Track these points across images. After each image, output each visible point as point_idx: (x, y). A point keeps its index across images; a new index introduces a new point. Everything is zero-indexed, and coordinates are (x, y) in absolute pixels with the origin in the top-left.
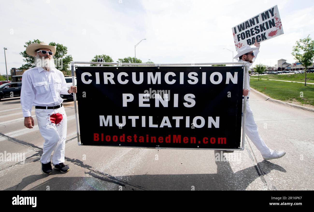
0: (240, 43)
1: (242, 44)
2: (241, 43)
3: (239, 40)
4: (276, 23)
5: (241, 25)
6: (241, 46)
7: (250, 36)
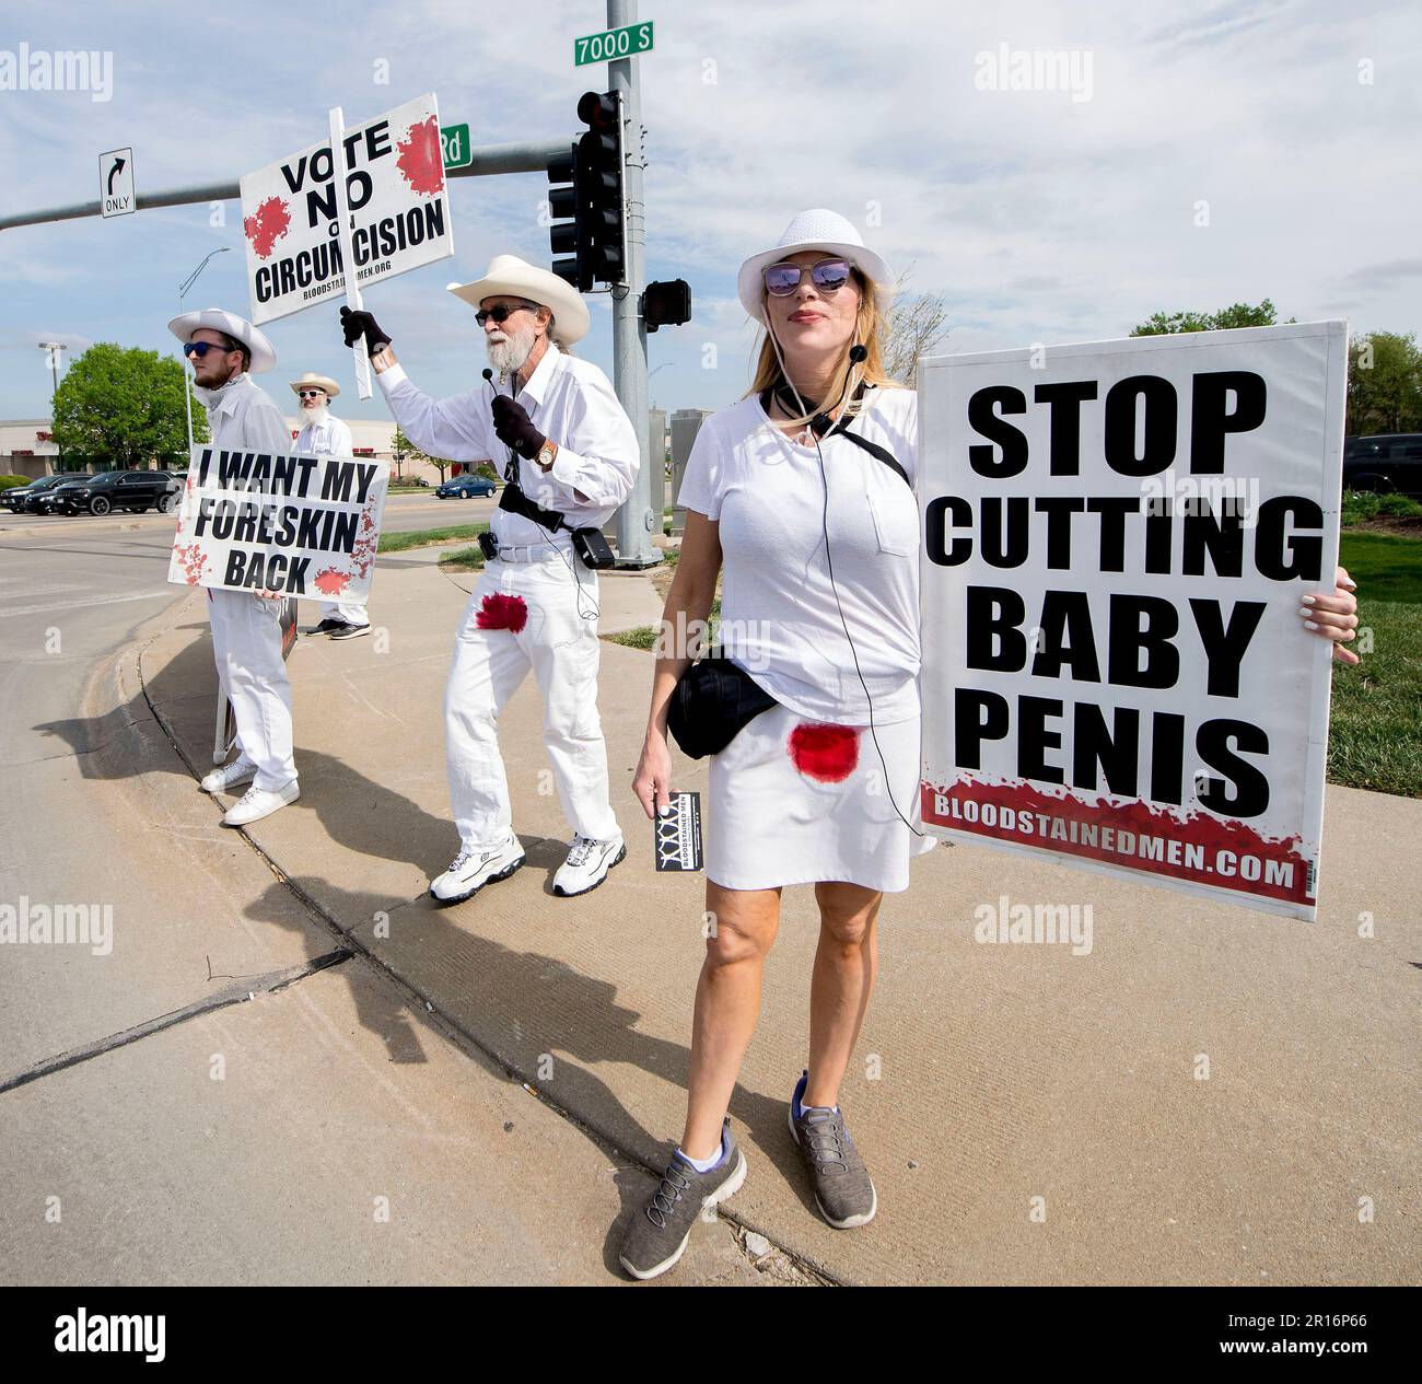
0: (197, 547)
1: (205, 557)
2: (201, 552)
3: (199, 531)
4: (359, 542)
5: (237, 456)
6: (199, 566)
7: (250, 538)
